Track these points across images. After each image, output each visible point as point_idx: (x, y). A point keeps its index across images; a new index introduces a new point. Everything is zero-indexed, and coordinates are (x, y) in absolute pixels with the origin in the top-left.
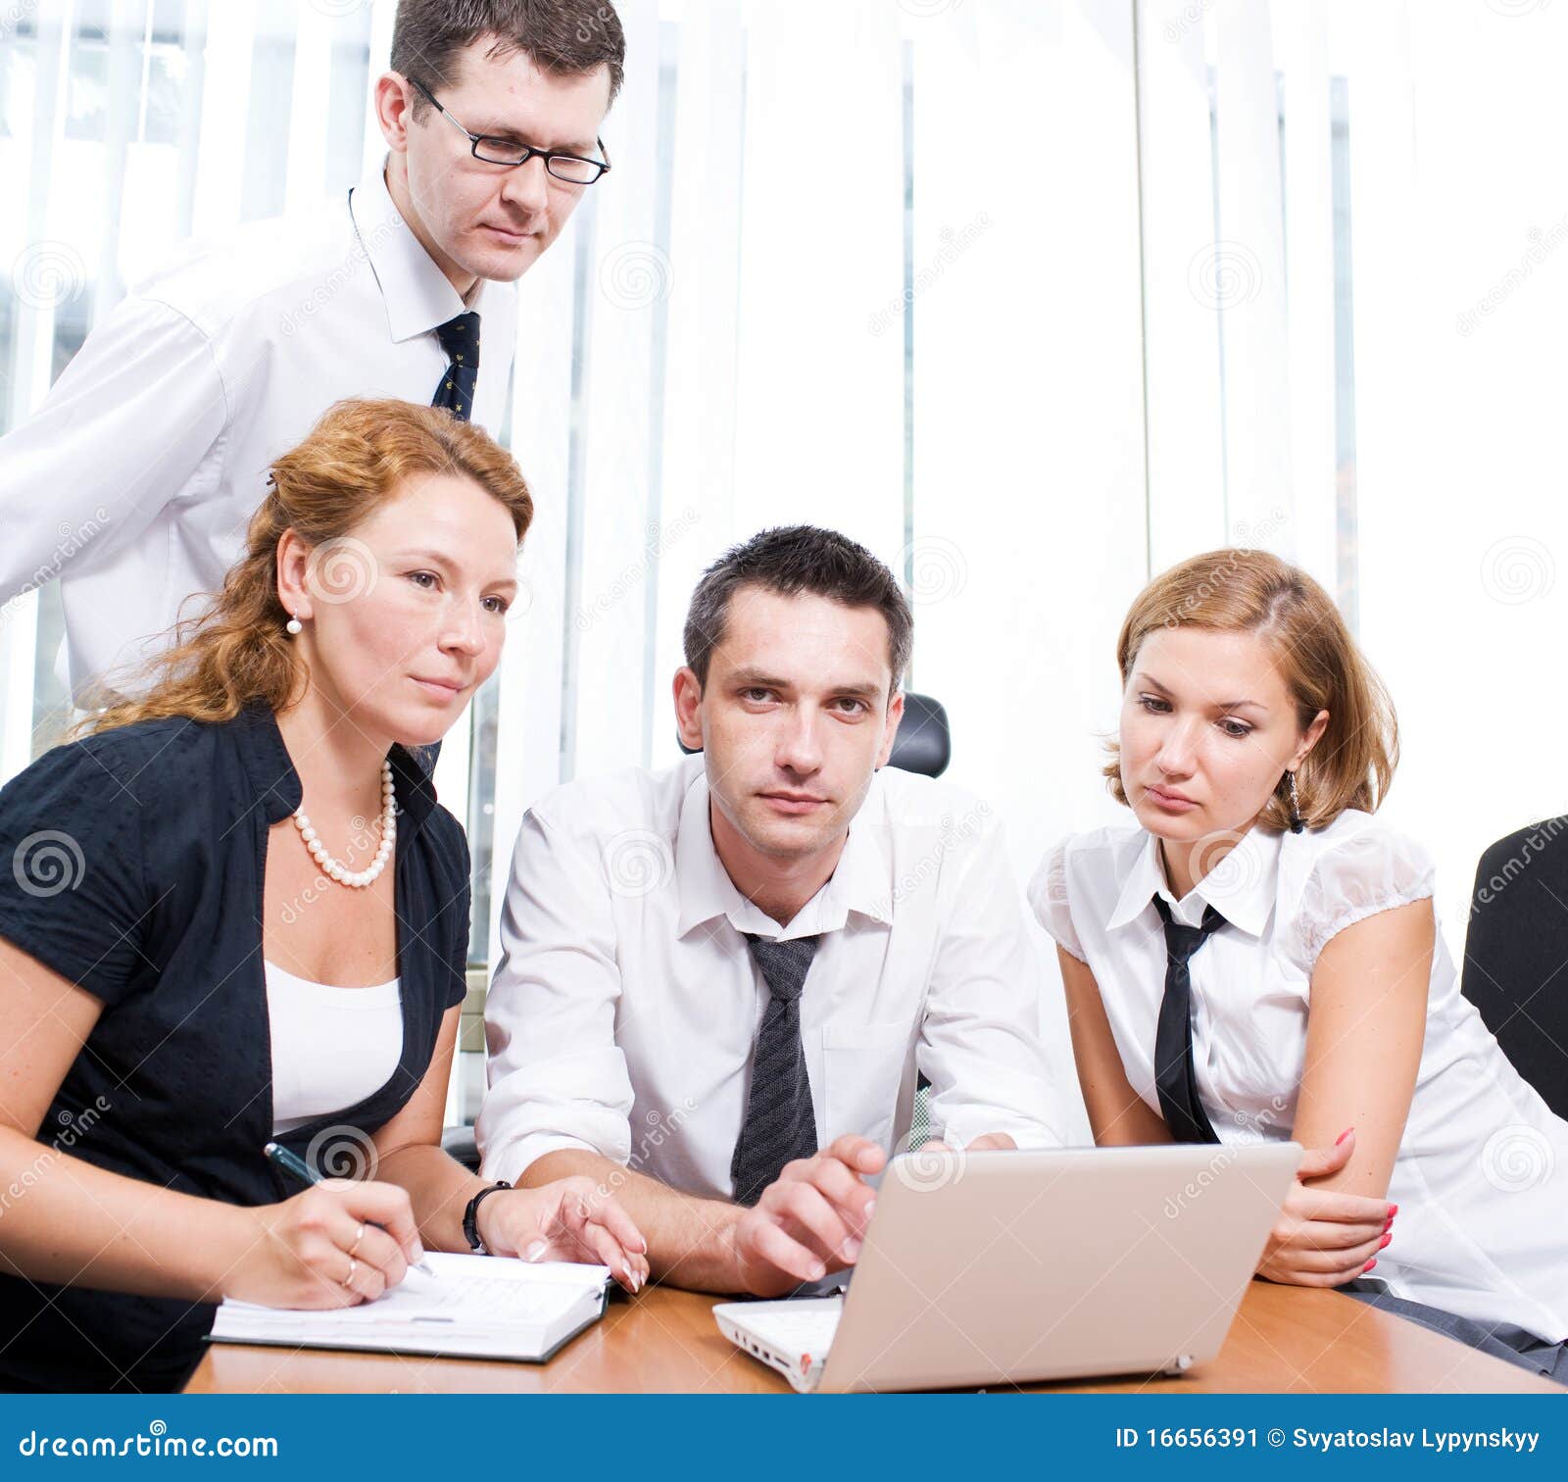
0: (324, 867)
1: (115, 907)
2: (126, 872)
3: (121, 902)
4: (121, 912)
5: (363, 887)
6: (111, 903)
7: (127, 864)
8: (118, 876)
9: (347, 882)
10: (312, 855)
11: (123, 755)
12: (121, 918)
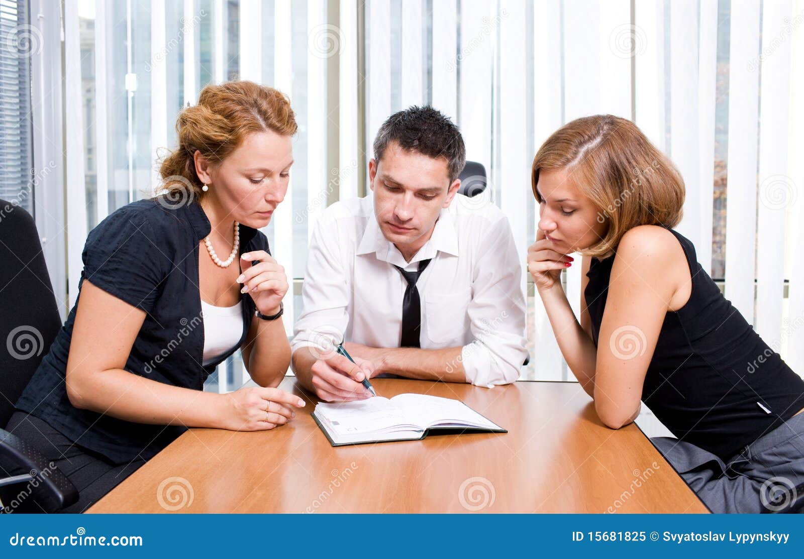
0: (215, 261)
1: (151, 278)
2: (154, 264)
3: (153, 276)
4: (153, 279)
5: (225, 267)
6: (149, 276)
7: (154, 261)
8: (150, 265)
9: (219, 264)
10: (211, 256)
11: (146, 217)
12: (153, 281)
